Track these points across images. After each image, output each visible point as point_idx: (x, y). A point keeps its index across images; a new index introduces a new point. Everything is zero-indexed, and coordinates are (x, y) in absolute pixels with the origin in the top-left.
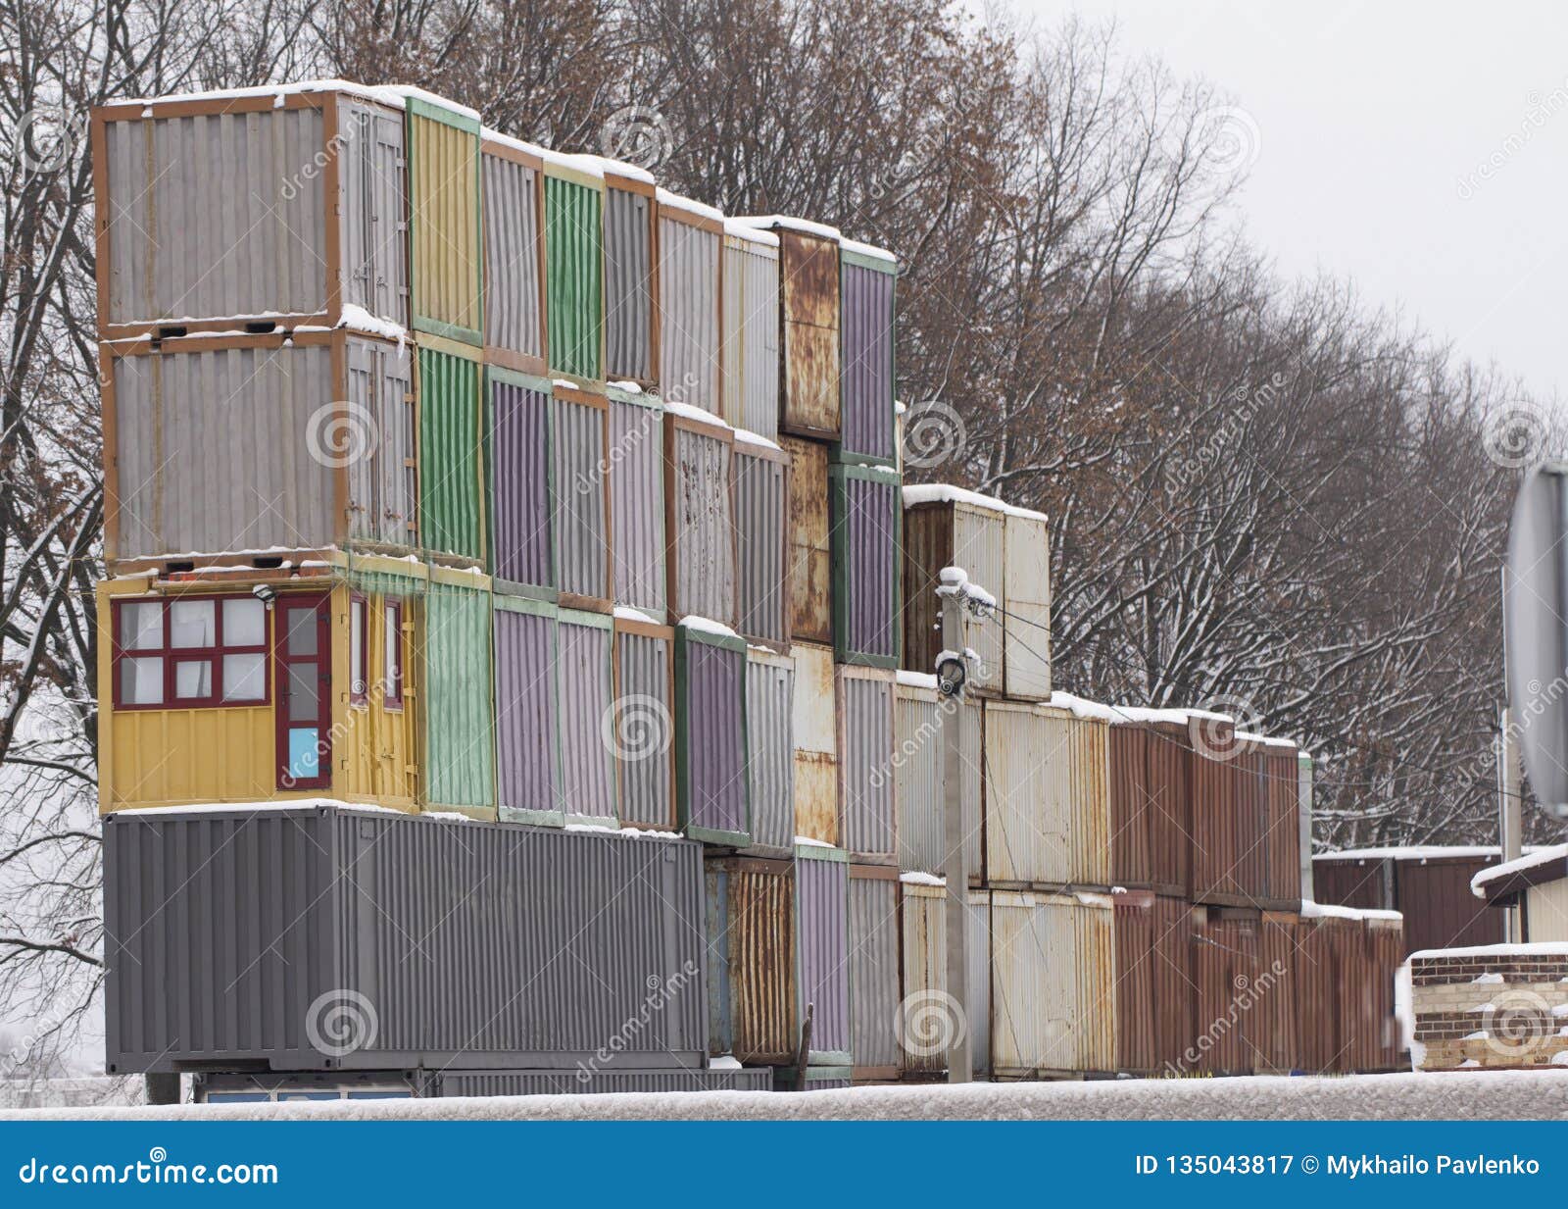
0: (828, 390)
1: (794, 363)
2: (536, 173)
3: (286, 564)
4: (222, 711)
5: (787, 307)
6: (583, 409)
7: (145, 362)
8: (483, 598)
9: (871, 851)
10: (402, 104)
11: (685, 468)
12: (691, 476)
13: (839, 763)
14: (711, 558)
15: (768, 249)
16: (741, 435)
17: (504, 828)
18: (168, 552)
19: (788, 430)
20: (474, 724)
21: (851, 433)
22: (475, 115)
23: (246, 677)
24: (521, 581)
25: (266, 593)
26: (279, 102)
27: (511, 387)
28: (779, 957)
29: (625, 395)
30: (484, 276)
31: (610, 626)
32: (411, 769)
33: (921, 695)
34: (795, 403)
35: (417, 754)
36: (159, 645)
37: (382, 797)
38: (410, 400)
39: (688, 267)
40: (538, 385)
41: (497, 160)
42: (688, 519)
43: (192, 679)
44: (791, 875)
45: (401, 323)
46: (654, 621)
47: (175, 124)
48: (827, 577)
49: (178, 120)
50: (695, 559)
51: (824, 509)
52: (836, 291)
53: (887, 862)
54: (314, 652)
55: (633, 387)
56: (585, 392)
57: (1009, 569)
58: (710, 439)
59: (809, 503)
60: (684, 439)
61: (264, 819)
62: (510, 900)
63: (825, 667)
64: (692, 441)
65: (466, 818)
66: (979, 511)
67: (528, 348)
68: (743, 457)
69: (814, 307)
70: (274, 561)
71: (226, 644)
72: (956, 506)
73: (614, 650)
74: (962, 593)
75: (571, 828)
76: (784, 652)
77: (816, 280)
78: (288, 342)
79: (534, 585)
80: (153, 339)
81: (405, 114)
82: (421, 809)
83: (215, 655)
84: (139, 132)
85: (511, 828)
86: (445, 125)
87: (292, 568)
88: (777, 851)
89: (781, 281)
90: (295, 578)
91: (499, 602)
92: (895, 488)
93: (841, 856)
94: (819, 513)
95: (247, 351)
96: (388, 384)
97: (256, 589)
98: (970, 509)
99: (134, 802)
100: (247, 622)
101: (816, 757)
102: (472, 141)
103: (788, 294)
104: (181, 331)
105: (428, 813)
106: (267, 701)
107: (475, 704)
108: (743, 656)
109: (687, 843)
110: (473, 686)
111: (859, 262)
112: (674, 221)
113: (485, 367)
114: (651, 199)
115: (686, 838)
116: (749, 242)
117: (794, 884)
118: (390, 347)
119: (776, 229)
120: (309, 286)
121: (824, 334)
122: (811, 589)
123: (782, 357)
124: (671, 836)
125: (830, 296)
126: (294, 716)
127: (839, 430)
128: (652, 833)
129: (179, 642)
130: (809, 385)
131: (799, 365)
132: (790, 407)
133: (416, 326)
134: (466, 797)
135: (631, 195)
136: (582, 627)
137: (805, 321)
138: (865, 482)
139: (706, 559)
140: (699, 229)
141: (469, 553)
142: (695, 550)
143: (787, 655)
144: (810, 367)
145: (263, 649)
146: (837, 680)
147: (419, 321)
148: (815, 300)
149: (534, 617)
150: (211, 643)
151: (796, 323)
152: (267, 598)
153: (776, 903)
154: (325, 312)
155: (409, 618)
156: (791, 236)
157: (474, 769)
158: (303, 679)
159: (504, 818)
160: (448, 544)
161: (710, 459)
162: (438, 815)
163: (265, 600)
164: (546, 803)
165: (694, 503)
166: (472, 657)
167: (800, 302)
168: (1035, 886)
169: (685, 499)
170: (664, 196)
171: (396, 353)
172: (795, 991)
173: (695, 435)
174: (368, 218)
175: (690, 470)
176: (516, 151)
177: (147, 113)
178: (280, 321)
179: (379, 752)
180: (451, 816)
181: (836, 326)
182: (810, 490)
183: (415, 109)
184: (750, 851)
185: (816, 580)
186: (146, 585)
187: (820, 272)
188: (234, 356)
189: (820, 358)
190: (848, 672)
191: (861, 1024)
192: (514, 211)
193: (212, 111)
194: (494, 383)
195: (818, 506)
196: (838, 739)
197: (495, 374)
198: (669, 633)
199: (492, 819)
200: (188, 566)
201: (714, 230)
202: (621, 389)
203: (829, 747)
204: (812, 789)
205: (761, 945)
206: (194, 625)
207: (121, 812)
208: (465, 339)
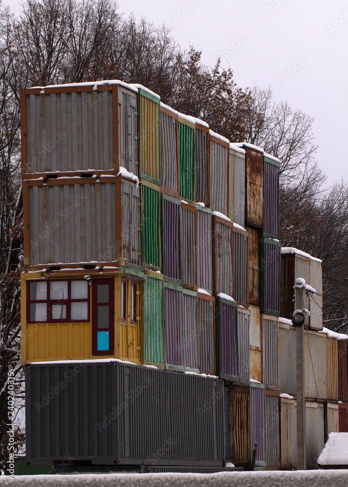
0: (259, 209)
1: (249, 199)
2: (176, 120)
3: (97, 268)
4: (70, 324)
5: (248, 177)
6: (189, 212)
7: (41, 189)
8: (161, 283)
9: (271, 385)
10: (137, 90)
11: (219, 236)
12: (220, 240)
13: (261, 351)
14: (226, 271)
15: (242, 155)
16: (235, 225)
17: (167, 372)
18: (50, 263)
19: (248, 224)
20: (158, 331)
21: (266, 226)
22: (159, 97)
23: (80, 311)
24: (171, 277)
25: (89, 279)
26: (95, 88)
27: (169, 202)
28: (245, 424)
29: (200, 207)
30: (161, 158)
31: (197, 296)
32: (139, 348)
33: (284, 326)
34: (250, 214)
35: (141, 343)
36: (45, 298)
37: (130, 358)
38: (139, 205)
39: (218, 160)
40: (177, 202)
41: (164, 114)
42: (219, 256)
43: (58, 312)
44: (249, 393)
45: (136, 175)
46: (209, 294)
47: (54, 96)
48: (258, 280)
49: (55, 95)
50: (221, 272)
51: (257, 255)
52: (262, 172)
53: (275, 390)
54: (107, 301)
55: (203, 204)
56: (190, 206)
57: (311, 280)
58: (226, 226)
59: (253, 252)
60: (218, 225)
61: (90, 366)
62: (169, 400)
63: (257, 314)
64: (220, 226)
65: (156, 368)
66: (303, 258)
67: (174, 187)
68: (236, 233)
69: (256, 177)
70: (92, 267)
71: (72, 298)
72: (296, 255)
73: (198, 305)
74: (303, 288)
75: (187, 373)
76: (247, 308)
77: (256, 167)
78: (98, 181)
79: (175, 279)
80: (44, 179)
81: (138, 94)
82: (142, 364)
83: (68, 303)
84: (39, 99)
85: (169, 372)
86: (150, 100)
87: (99, 269)
88: (245, 384)
89: (246, 167)
90: (101, 273)
91: (166, 285)
92: (279, 247)
93: (263, 386)
94: (255, 256)
95: (82, 185)
96: (133, 198)
97: (85, 277)
98: (300, 257)
99: (35, 360)
100: (80, 290)
101: (255, 348)
102: (157, 106)
103: (248, 173)
104: (55, 176)
105: (145, 366)
106: (88, 320)
107: (158, 324)
108: (236, 309)
109: (219, 380)
110: (158, 317)
111: (269, 161)
112: (214, 142)
113: (162, 194)
114: (208, 133)
115: (219, 378)
116: (236, 152)
117: (249, 396)
118: (134, 184)
119: (244, 147)
120: (106, 159)
121: (259, 188)
122: (253, 285)
123: (246, 196)
124: (215, 377)
125: (261, 174)
126: (99, 326)
127: (263, 225)
128: (209, 375)
129: (53, 297)
130: (254, 207)
131: (251, 198)
132: (248, 215)
133: (141, 177)
134: (155, 360)
135: (202, 131)
136: (188, 295)
137: (253, 183)
138: (270, 245)
139: (224, 271)
140: (222, 146)
141: (156, 266)
142: (221, 268)
143: (248, 309)
144: (254, 200)
145: (87, 300)
146: (261, 319)
147: (142, 175)
148: (256, 175)
149: (176, 291)
150: (66, 297)
151: (250, 183)
152: (89, 280)
153: (244, 404)
154: (113, 169)
155: (138, 289)
156: (249, 150)
157: (158, 349)
158: (103, 312)
159: (167, 368)
160: (150, 261)
161: (226, 234)
162: (148, 366)
163: (88, 281)
164: (179, 363)
165: (221, 250)
166: (157, 305)
167: (252, 175)
168: (317, 400)
169: (218, 249)
170: (211, 132)
171: (136, 187)
172: (250, 438)
173: (221, 224)
174: (127, 134)
175: (220, 237)
176: (170, 111)
177: (42, 92)
178: (95, 173)
179: (129, 341)
180: (152, 367)
181: (262, 185)
182: (253, 247)
183: (141, 93)
184: (237, 384)
185: (255, 281)
186: (40, 275)
187: (258, 164)
188: (77, 187)
189: (257, 197)
190: (265, 317)
191: (268, 450)
192: (170, 135)
193: (68, 91)
194: (164, 200)
195: (255, 253)
196: (261, 342)
197: (165, 197)
198: (213, 299)
199: (163, 368)
200: (58, 268)
201: (226, 146)
202: (199, 205)
203: (258, 345)
204: (254, 361)
205: (240, 419)
206: (59, 290)
207: (32, 363)
208: (155, 183)
